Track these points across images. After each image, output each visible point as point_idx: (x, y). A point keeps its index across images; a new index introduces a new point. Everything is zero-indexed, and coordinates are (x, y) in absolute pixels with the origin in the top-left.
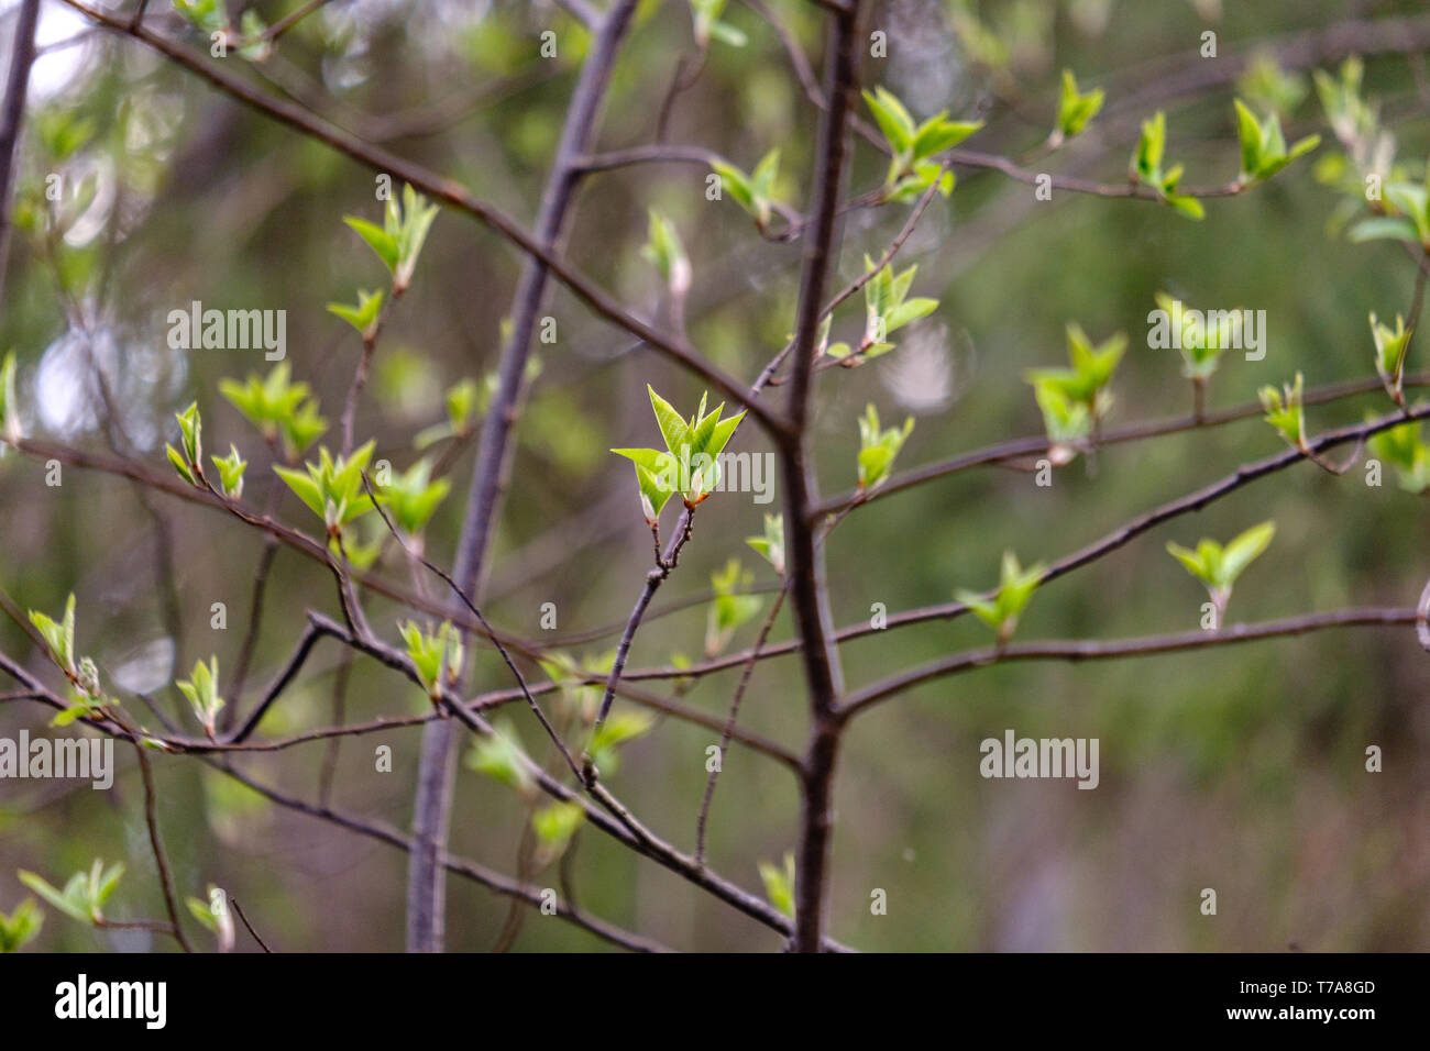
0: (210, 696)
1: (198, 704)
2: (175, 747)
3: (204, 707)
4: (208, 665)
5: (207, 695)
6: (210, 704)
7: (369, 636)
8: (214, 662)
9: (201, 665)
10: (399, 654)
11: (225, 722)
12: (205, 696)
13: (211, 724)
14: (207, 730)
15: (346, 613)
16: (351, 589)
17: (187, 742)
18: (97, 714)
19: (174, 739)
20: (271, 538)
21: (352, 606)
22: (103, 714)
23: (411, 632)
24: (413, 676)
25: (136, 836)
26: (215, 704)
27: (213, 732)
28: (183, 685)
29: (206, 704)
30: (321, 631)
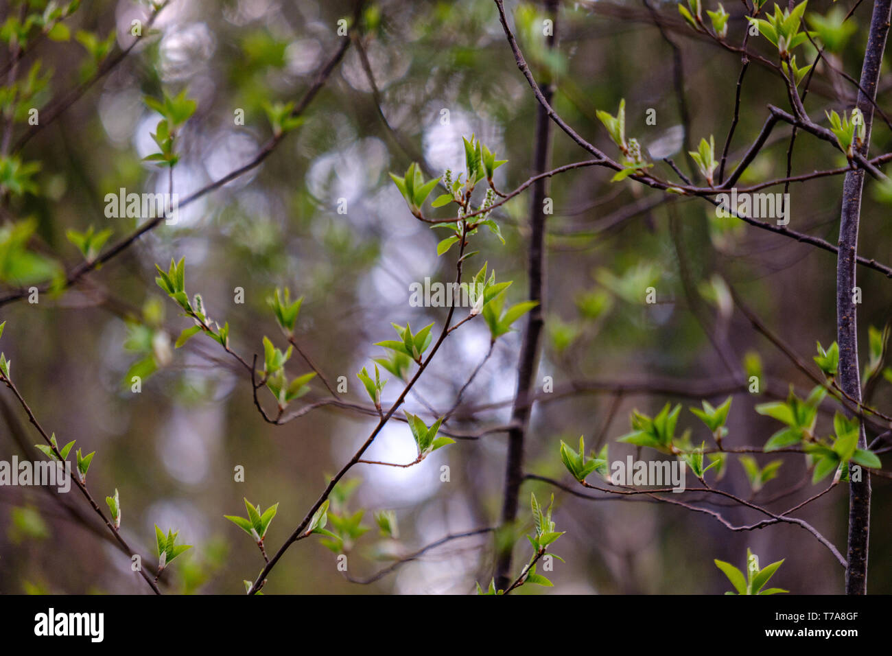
0: (710, 161)
1: (702, 165)
2: (688, 192)
3: (706, 167)
4: (709, 142)
5: (707, 159)
6: (710, 165)
7: (807, 120)
8: (712, 139)
9: (704, 141)
10: (827, 131)
11: (719, 176)
12: (707, 161)
13: (711, 177)
14: (708, 181)
15: (793, 106)
16: (796, 90)
17: (696, 189)
18: (640, 173)
19: (688, 187)
20: (745, 60)
21: (796, 102)
22: (644, 173)
23: (833, 117)
24: (835, 144)
25: (667, 248)
26: (714, 165)
27: (712, 182)
28: (693, 154)
29: (708, 165)
30: (777, 118)
